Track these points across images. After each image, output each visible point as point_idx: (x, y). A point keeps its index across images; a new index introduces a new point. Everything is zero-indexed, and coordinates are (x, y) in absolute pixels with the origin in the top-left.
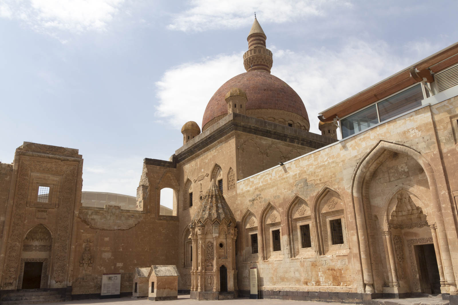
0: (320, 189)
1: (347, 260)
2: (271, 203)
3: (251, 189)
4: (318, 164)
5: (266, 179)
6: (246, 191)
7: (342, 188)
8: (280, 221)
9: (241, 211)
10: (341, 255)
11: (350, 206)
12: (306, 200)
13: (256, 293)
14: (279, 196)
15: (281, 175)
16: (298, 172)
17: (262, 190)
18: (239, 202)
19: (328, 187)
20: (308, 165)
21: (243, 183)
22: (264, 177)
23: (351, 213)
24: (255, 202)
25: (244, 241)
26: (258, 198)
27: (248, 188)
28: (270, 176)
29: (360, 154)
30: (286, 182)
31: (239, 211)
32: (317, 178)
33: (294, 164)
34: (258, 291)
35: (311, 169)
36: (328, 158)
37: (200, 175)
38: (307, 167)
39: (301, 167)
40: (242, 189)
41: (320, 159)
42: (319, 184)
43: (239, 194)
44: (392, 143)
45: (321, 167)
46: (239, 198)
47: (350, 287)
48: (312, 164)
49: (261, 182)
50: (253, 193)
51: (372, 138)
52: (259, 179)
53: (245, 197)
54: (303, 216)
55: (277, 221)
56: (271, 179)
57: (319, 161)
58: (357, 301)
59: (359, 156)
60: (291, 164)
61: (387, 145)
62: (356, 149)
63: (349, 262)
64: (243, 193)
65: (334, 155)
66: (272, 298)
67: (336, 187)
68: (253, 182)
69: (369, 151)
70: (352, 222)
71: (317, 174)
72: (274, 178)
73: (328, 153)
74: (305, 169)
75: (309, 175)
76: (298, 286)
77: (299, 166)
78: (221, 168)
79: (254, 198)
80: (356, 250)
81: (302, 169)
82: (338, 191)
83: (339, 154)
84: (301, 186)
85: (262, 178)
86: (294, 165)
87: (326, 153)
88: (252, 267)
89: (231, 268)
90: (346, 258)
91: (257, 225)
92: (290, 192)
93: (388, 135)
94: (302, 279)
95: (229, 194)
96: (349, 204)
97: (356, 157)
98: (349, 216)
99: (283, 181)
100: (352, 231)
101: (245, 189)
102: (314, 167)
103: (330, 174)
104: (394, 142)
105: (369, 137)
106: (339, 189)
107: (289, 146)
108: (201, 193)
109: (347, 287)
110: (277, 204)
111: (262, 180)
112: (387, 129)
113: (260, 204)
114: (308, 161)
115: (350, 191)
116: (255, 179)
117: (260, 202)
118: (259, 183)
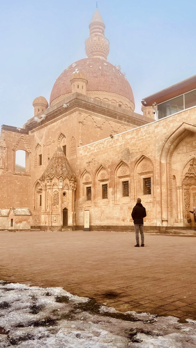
0: (138, 156)
1: (152, 206)
2: (102, 165)
3: (88, 154)
4: (138, 138)
5: (100, 147)
6: (84, 155)
7: (153, 156)
8: (108, 178)
9: (80, 170)
10: (148, 202)
11: (158, 168)
12: (128, 163)
13: (88, 227)
14: (108, 161)
15: (111, 145)
16: (124, 143)
17: (97, 155)
18: (78, 163)
19: (144, 155)
20: (131, 138)
21: (82, 150)
22: (98, 145)
23: (158, 174)
24: (91, 164)
25: (81, 191)
26: (93, 161)
27: (86, 154)
28: (103, 145)
29: (168, 132)
30: (114, 150)
31: (78, 170)
32: (137, 148)
33: (121, 136)
34: (90, 226)
35: (133, 141)
36: (146, 134)
37: (48, 141)
38: (130, 140)
39: (126, 140)
40: (81, 154)
41: (140, 134)
42: (138, 152)
43: (79, 158)
44: (191, 125)
45: (140, 140)
46: (78, 161)
47: (152, 222)
48: (134, 138)
49: (96, 149)
50: (90, 157)
51: (178, 120)
52: (95, 147)
53: (83, 160)
54: (124, 175)
55: (106, 178)
56: (103, 147)
57: (139, 135)
58: (156, 231)
59: (168, 133)
60: (119, 137)
61: (187, 126)
62: (166, 128)
63: (153, 207)
64: (82, 157)
65: (150, 132)
66: (99, 230)
67: (150, 155)
68: (89, 149)
69: (174, 130)
70: (158, 180)
71: (136, 145)
72: (105, 146)
73: (146, 130)
74: (129, 141)
75: (131, 145)
76: (117, 222)
77: (124, 139)
78: (65, 136)
79: (90, 160)
80: (158, 199)
81: (127, 141)
82: (150, 158)
83: (154, 132)
84: (125, 153)
85: (97, 146)
86: (121, 138)
87: (145, 130)
88: (86, 210)
89: (71, 210)
90: (151, 204)
91: (91, 181)
92: (117, 158)
93: (189, 119)
94: (121, 218)
95: (71, 157)
96: (157, 167)
97: (165, 133)
98: (156, 175)
99: (112, 149)
100: (157, 186)
101: (83, 154)
102: (135, 139)
103: (146, 146)
104: (192, 125)
105: (176, 120)
106: (151, 156)
107: (118, 122)
108: (48, 155)
109: (151, 222)
110: (107, 166)
111: (97, 147)
112: (189, 114)
113: (94, 165)
114: (132, 135)
115: (158, 158)
116: (91, 147)
117: (95, 164)
118: (94, 150)
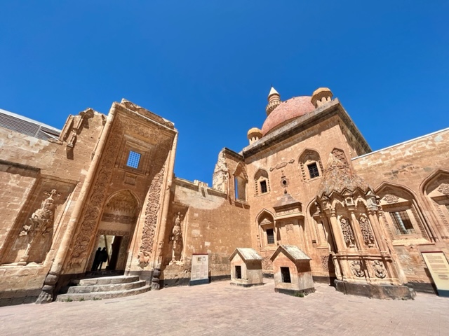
3: (387, 162)
5: (420, 147)
6: (375, 166)
17: (414, 159)
24: (401, 174)
26: (405, 169)
27: (380, 161)
37: (279, 163)
49: (408, 152)
50: (393, 165)
53: (375, 171)
56: (433, 145)
78: (316, 151)
79: (395, 169)
85: (410, 147)
101: (372, 164)
111: (411, 149)
113: (414, 175)
116: (391, 150)
117: (415, 172)
118: (404, 153)
